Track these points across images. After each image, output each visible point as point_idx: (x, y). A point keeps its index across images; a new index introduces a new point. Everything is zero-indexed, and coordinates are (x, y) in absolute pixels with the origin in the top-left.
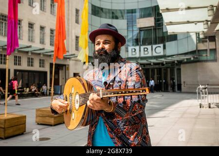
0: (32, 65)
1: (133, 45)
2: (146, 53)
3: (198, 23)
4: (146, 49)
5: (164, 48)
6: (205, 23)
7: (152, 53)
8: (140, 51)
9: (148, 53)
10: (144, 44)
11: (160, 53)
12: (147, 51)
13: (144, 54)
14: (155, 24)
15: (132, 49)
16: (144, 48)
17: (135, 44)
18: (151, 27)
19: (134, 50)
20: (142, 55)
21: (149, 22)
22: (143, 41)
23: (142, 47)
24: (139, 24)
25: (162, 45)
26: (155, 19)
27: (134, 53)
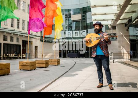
0: (13, 41)
2: (76, 35)
3: (109, 21)
4: (76, 33)
5: (87, 32)
6: (112, 20)
7: (80, 35)
8: (73, 34)
9: (78, 35)
10: (75, 30)
11: (85, 35)
13: (75, 36)
14: (82, 18)
15: (68, 33)
16: (75, 32)
18: (80, 20)
20: (74, 36)
21: (79, 17)
23: (74, 32)
24: (73, 18)
25: (86, 31)
26: (82, 15)
27: (69, 35)
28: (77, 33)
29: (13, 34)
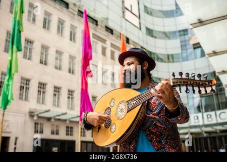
1: (195, 113)
2: (210, 119)
4: (209, 116)
7: (217, 120)
8: (203, 118)
9: (212, 120)
10: (206, 111)
11: (225, 119)
12: (211, 117)
13: (208, 121)
14: (216, 89)
15: (194, 117)
16: (207, 115)
17: (197, 111)
19: (196, 118)
20: (206, 122)
22: (205, 108)
23: (205, 114)
25: (226, 111)
27: (196, 121)
28: (211, 116)
29: (56, 120)
